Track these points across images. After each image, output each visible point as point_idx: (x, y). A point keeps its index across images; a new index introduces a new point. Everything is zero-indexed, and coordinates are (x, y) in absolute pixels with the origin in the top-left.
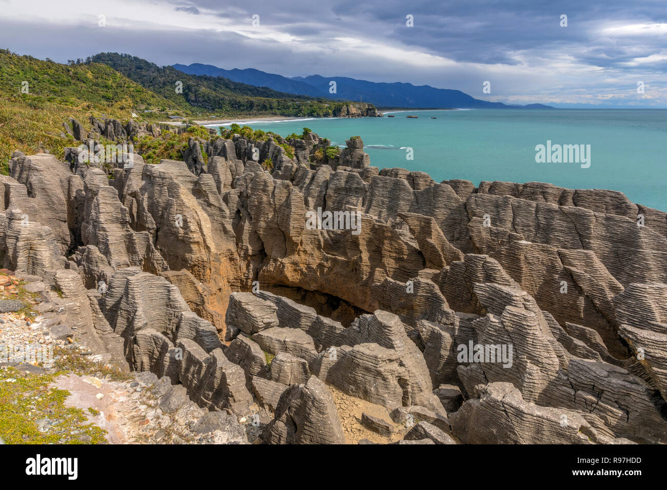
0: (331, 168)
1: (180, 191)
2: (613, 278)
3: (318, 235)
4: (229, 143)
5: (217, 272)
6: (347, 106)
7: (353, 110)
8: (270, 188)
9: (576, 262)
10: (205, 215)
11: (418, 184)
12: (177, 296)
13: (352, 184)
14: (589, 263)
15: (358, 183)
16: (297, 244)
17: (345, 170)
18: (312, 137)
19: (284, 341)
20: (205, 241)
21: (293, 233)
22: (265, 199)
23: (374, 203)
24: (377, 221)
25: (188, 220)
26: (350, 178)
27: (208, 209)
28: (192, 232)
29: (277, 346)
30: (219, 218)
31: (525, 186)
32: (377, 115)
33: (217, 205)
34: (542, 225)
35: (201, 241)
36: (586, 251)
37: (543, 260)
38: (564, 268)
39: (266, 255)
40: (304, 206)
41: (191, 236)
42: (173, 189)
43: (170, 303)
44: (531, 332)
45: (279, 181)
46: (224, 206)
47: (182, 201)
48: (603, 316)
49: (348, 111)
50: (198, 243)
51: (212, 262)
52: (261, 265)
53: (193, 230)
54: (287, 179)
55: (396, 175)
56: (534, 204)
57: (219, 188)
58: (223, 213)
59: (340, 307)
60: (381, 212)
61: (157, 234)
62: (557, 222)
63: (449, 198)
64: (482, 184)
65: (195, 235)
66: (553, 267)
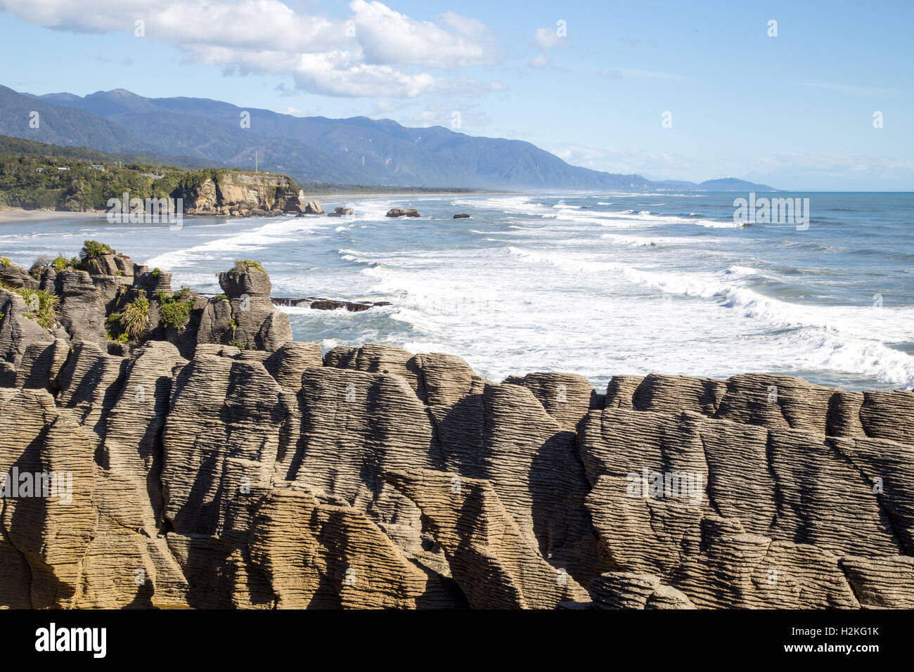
0: (175, 350)
3: (138, 556)
6: (215, 180)
7: (234, 193)
11: (437, 388)
13: (243, 395)
15: (264, 392)
17: (220, 354)
18: (113, 266)
23: (314, 448)
26: (239, 376)
31: (732, 385)
32: (303, 209)
34: (786, 493)
37: (803, 591)
40: (95, 465)
49: (219, 196)
54: (36, 387)
55: (375, 363)
56: (761, 433)
60: (334, 472)
62: (830, 483)
63: (529, 424)
64: (615, 384)
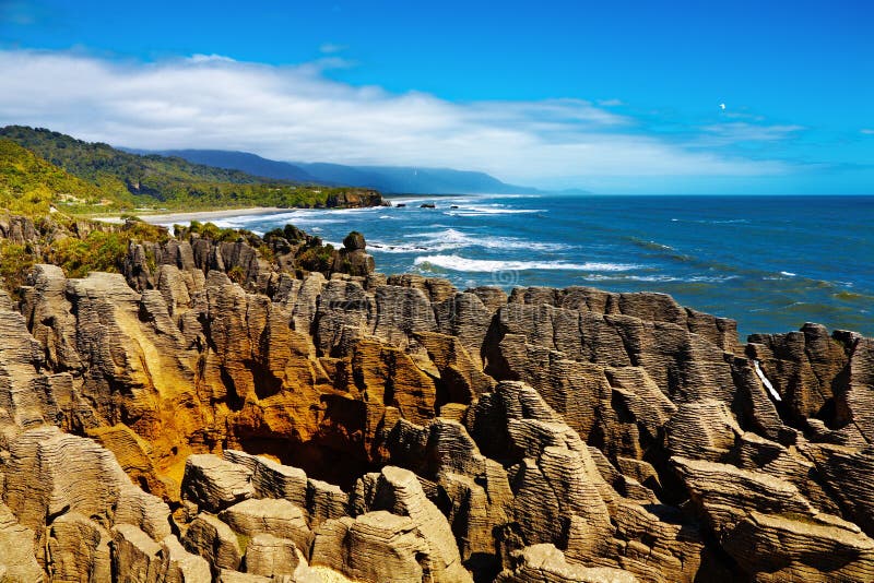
0: (322, 277)
1: (116, 314)
2: (666, 398)
3: (308, 367)
4: (184, 246)
5: (170, 424)
6: (344, 194)
7: (353, 198)
8: (242, 307)
9: (625, 383)
10: (151, 346)
11: (436, 294)
12: (112, 464)
13: (351, 297)
14: (638, 384)
15: (359, 296)
16: (280, 381)
17: (342, 279)
18: (297, 235)
19: (264, 518)
20: (151, 381)
21: (273, 365)
22: (234, 320)
23: (381, 321)
24: (385, 345)
25: (127, 355)
26: (350, 288)
27: (156, 338)
28: (133, 371)
29: (254, 524)
30: (171, 351)
33: (168, 332)
34: (586, 340)
35: (146, 383)
36: (635, 368)
37: (588, 383)
38: (613, 391)
39: (237, 398)
41: (132, 377)
42: (105, 313)
43: (101, 475)
44: (575, 477)
45: (252, 296)
46: (177, 334)
47: (119, 328)
49: (345, 200)
50: (141, 386)
51: (162, 412)
55: (409, 283)
56: (576, 314)
57: (170, 309)
58: (176, 342)
60: (391, 332)
61: (83, 376)
63: (476, 311)
64: (515, 292)
65: (136, 375)
66: (601, 390)
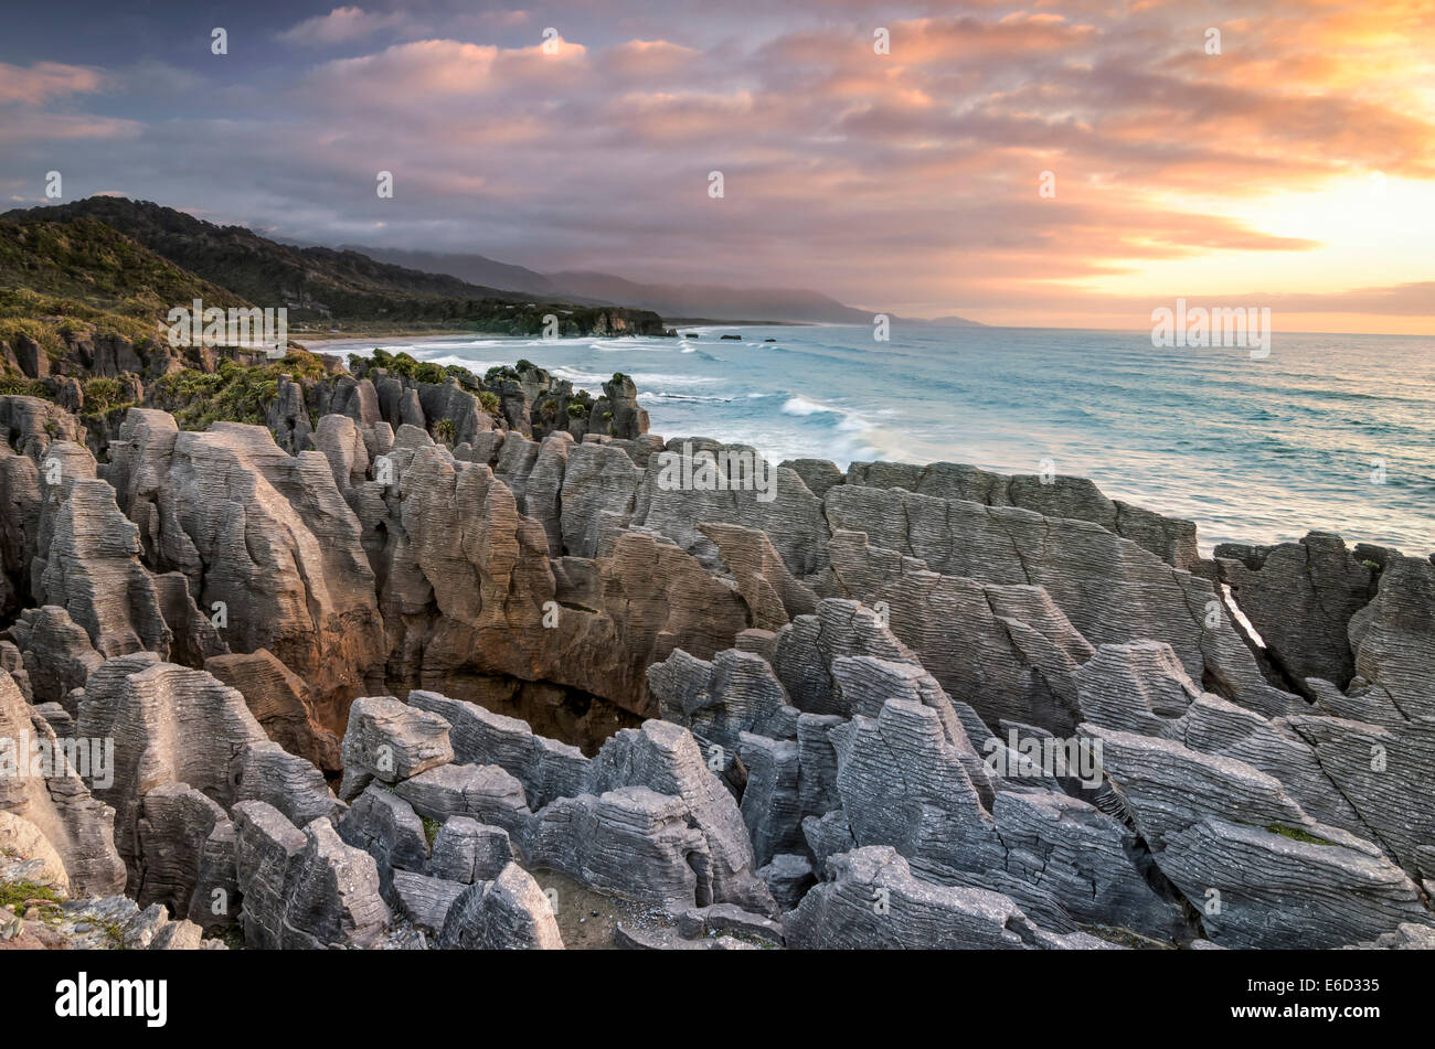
0: (571, 438)
1: (257, 487)
2: (1078, 634)
3: (544, 570)
4: (363, 390)
5: (335, 652)
7: (620, 323)
8: (447, 479)
9: (1013, 608)
10: (310, 535)
12: (239, 710)
13: (612, 470)
14: (1036, 611)
15: (624, 468)
17: (598, 442)
19: (464, 793)
20: (308, 589)
21: (494, 566)
22: (436, 500)
23: (655, 505)
24: (659, 541)
25: (272, 547)
26: (607, 457)
27: (316, 522)
28: (279, 570)
29: (449, 804)
30: (339, 542)
31: (928, 469)
33: (335, 514)
34: (957, 541)
35: (300, 588)
36: (1030, 588)
37: (959, 607)
38: (995, 619)
39: (439, 613)
40: (517, 513)
41: (278, 581)
42: (238, 484)
43: (222, 726)
45: (465, 465)
46: (350, 516)
47: (259, 507)
48: (1064, 704)
49: (609, 325)
50: (293, 594)
51: (323, 632)
52: (429, 633)
53: (281, 568)
54: (482, 461)
56: (942, 502)
57: (339, 480)
58: (349, 529)
59: (590, 711)
60: (666, 521)
61: (203, 577)
62: (983, 536)
63: (794, 494)
64: (854, 467)
65: (287, 578)
66: (977, 618)
